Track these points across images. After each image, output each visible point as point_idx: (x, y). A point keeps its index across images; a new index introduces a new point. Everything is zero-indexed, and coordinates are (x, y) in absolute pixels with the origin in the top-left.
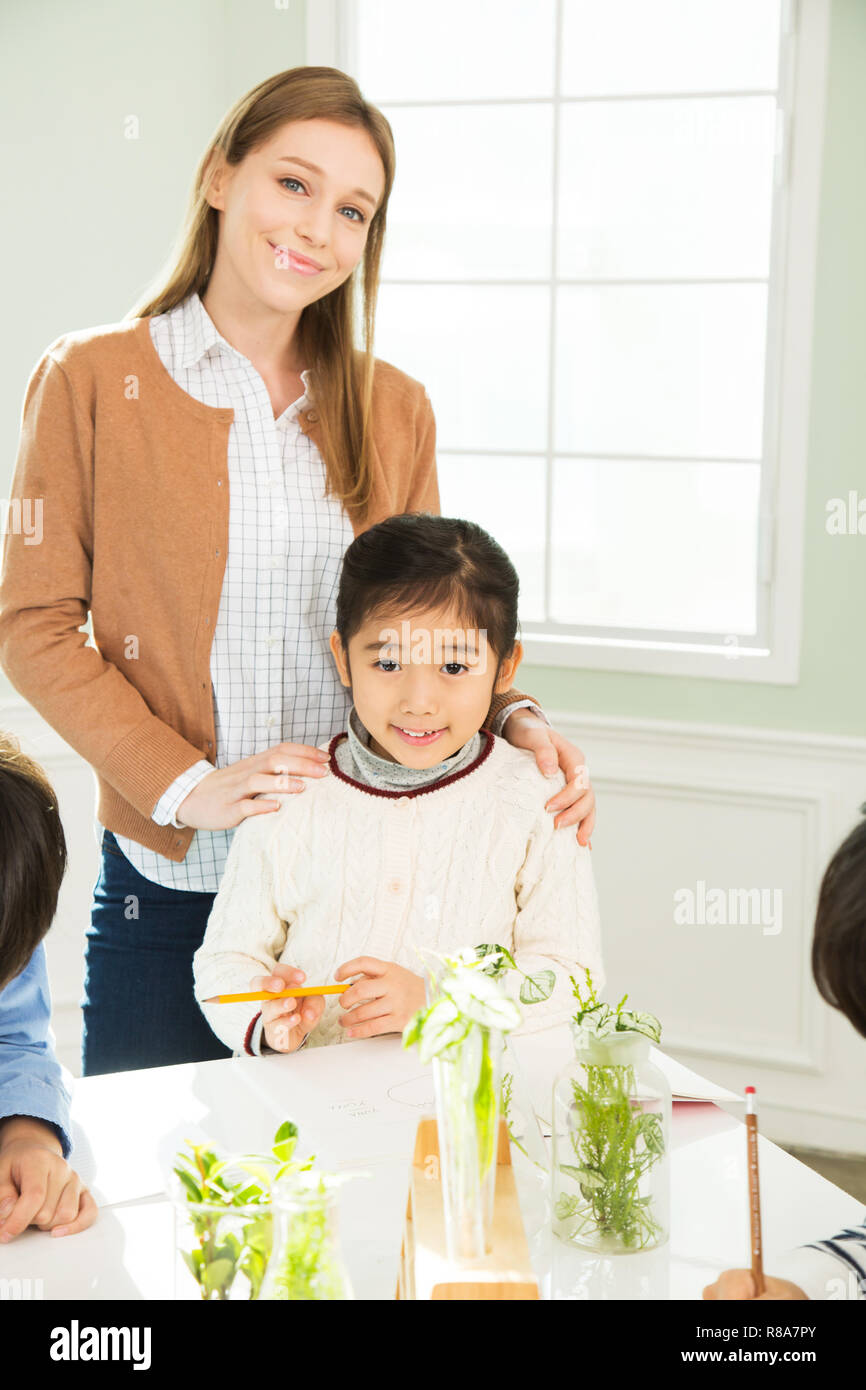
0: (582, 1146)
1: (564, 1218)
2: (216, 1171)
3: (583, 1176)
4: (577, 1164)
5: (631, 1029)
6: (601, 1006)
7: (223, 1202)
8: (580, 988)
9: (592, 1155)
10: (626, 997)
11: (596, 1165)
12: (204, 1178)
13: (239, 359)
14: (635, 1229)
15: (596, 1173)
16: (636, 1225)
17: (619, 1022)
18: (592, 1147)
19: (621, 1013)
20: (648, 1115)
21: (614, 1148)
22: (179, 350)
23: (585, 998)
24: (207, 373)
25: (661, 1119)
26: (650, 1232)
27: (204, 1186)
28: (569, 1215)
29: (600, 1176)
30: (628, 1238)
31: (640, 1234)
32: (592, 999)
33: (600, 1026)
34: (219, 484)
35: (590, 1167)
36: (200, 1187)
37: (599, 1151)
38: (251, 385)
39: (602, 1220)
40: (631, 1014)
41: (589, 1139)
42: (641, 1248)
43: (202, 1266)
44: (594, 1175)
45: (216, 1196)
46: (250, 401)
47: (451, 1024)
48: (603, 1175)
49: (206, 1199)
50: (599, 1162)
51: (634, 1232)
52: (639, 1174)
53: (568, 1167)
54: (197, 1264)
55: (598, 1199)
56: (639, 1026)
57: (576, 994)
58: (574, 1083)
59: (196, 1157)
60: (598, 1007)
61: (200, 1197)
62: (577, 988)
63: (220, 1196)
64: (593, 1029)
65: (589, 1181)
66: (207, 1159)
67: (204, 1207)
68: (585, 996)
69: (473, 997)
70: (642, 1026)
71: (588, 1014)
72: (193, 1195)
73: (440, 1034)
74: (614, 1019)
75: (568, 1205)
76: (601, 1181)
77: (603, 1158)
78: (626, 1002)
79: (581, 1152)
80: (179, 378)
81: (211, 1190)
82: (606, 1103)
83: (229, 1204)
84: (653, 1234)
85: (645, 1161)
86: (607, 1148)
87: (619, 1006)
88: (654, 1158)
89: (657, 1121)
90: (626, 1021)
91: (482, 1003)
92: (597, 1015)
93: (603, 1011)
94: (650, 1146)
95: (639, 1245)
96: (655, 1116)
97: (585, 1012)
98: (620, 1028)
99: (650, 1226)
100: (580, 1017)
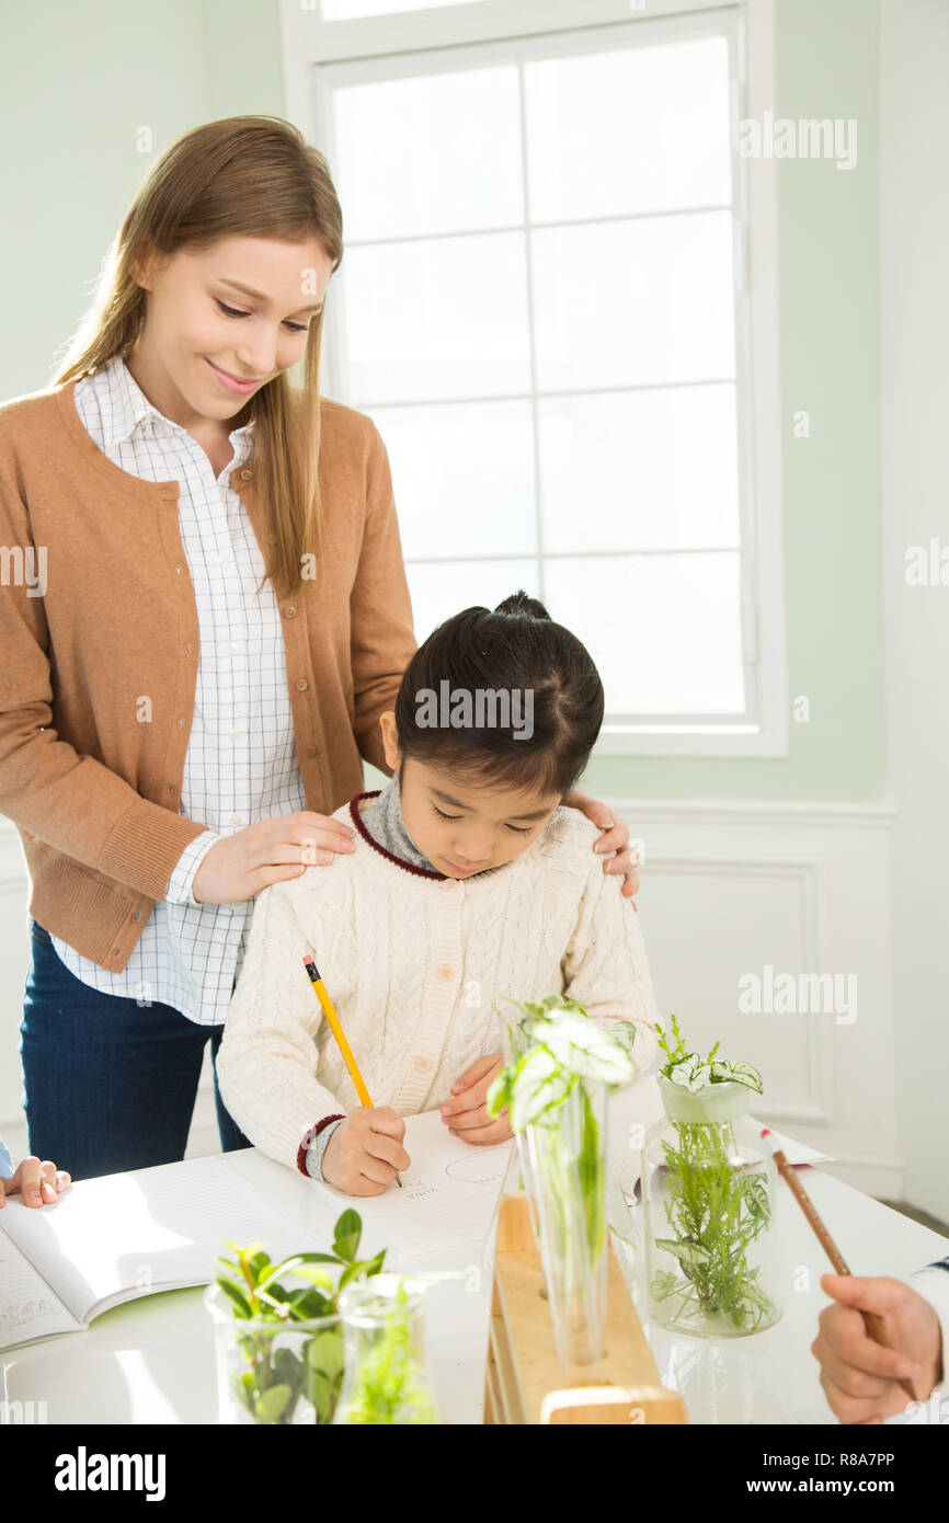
0: (679, 1216)
1: (661, 1299)
2: (268, 1278)
3: (684, 1250)
4: (674, 1238)
5: (728, 1080)
6: (691, 1056)
7: (278, 1316)
8: (666, 1038)
9: (691, 1226)
10: (718, 1045)
11: (695, 1237)
12: (253, 1287)
13: (174, 429)
14: (743, 1306)
15: (698, 1247)
16: (745, 1301)
17: (712, 1074)
18: (689, 1217)
19: (714, 1063)
20: (749, 1176)
21: (716, 1217)
22: (107, 422)
23: (672, 1049)
24: (141, 446)
25: (766, 1181)
26: (762, 1310)
27: (254, 1298)
28: (667, 1295)
29: (704, 1250)
30: (737, 1316)
31: (752, 1313)
32: (679, 1049)
33: (691, 1079)
34: (178, 570)
35: (690, 1239)
36: (248, 1298)
37: (698, 1222)
38: (189, 453)
39: (705, 1299)
40: (723, 1064)
41: (685, 1208)
42: (754, 1329)
43: (256, 1394)
44: (696, 1249)
45: (267, 1309)
46: (191, 471)
47: (548, 1080)
48: (707, 1249)
49: (257, 1315)
50: (698, 1233)
51: (742, 1310)
52: (745, 1242)
53: (667, 1241)
54: (249, 1391)
55: (699, 1274)
56: (736, 1076)
57: (661, 1044)
58: (665, 1145)
59: (242, 1264)
60: (687, 1058)
61: (248, 1312)
62: (663, 1037)
63: (274, 1308)
64: (686, 1083)
65: (692, 1257)
66: (254, 1263)
67: (255, 1324)
68: (672, 1046)
69: (574, 1046)
70: (741, 1076)
71: (677, 1066)
72: (239, 1309)
73: (535, 1094)
74: (706, 1070)
75: (665, 1284)
76: (705, 1255)
77: (703, 1228)
78: (718, 1049)
79: (678, 1224)
80: (111, 454)
81: (261, 1301)
82: (705, 1166)
83: (284, 1319)
84: (766, 1312)
85: (749, 1228)
86: (707, 1216)
87: (711, 1055)
88: (760, 1225)
89: (760, 1182)
90: (720, 1071)
91: (585, 1052)
92: (687, 1067)
93: (693, 1062)
94: (756, 1211)
95: (750, 1326)
96: (758, 1177)
97: (673, 1064)
98: (715, 1079)
99: (762, 1302)
100: (669, 1071)
